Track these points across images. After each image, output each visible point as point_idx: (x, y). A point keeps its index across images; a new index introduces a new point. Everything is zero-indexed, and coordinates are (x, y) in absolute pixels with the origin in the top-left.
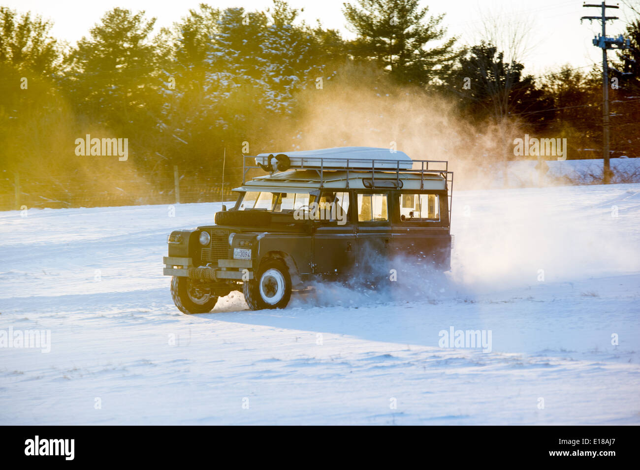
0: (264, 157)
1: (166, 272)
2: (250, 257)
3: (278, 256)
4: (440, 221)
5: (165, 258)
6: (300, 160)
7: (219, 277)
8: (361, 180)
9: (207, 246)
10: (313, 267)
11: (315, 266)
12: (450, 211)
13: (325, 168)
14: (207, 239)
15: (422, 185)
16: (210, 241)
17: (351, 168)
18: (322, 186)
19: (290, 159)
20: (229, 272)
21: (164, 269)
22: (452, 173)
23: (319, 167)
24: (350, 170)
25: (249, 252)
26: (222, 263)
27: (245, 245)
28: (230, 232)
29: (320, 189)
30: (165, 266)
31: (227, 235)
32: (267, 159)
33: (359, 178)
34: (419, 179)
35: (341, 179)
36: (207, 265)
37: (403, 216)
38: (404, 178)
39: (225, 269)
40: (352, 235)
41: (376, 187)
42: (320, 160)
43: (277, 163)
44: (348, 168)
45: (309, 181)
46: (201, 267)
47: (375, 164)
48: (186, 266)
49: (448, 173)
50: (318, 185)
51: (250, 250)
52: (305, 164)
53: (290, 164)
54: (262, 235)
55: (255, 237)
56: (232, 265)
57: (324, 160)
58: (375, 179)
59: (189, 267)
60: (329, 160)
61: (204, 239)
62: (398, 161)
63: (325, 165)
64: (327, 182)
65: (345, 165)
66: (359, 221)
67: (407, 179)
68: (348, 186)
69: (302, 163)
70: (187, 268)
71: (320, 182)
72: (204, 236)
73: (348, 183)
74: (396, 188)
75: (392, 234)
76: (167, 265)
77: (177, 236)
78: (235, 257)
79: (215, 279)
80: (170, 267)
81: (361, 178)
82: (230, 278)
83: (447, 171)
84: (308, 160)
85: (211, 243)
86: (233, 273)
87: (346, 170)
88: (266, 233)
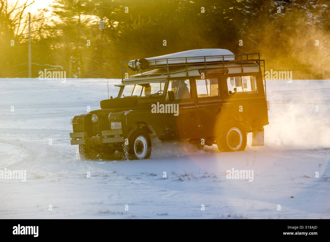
0: (133, 62)
1: (72, 143)
2: (121, 127)
3: (144, 125)
4: (258, 92)
5: (71, 134)
6: (154, 61)
7: (103, 142)
8: (198, 70)
9: (96, 123)
10: (167, 130)
11: (169, 130)
12: (265, 86)
13: (169, 64)
14: (96, 118)
15: (242, 70)
16: (98, 119)
17: (188, 63)
18: (169, 77)
19: (148, 61)
20: (109, 138)
21: (71, 141)
22: (264, 60)
23: (166, 65)
24: (188, 64)
25: (120, 124)
26: (104, 133)
27: (117, 119)
28: (109, 112)
29: (167, 78)
30: (71, 139)
31: (108, 114)
32: (134, 63)
33: (196, 69)
34: (240, 67)
35: (183, 71)
36: (97, 136)
37: (230, 92)
38: (229, 66)
39: (106, 137)
40: (194, 107)
41: (208, 74)
42: (166, 60)
43: (140, 64)
44: (187, 63)
45: (161, 75)
46: (93, 137)
47: (206, 59)
48: (83, 137)
49: (261, 60)
50: (166, 76)
51: (121, 123)
52: (158, 63)
53: (148, 65)
54: (127, 112)
55: (123, 114)
56: (110, 134)
57: (168, 59)
58: (208, 69)
59: (85, 137)
60: (173, 59)
61: (94, 119)
62: (223, 56)
63: (169, 62)
64: (172, 74)
65: (185, 62)
66: (198, 97)
67: (231, 67)
68: (188, 75)
69: (156, 63)
70: (84, 138)
71: (167, 74)
72: (94, 117)
73: (187, 73)
74: (223, 74)
75: (223, 104)
76: (72, 138)
77: (77, 119)
78: (112, 128)
79: (101, 144)
80: (74, 139)
81: (197, 69)
82: (109, 142)
83: (259, 59)
84: (159, 60)
85: (99, 121)
86: (111, 139)
87: (185, 65)
88: (131, 110)
